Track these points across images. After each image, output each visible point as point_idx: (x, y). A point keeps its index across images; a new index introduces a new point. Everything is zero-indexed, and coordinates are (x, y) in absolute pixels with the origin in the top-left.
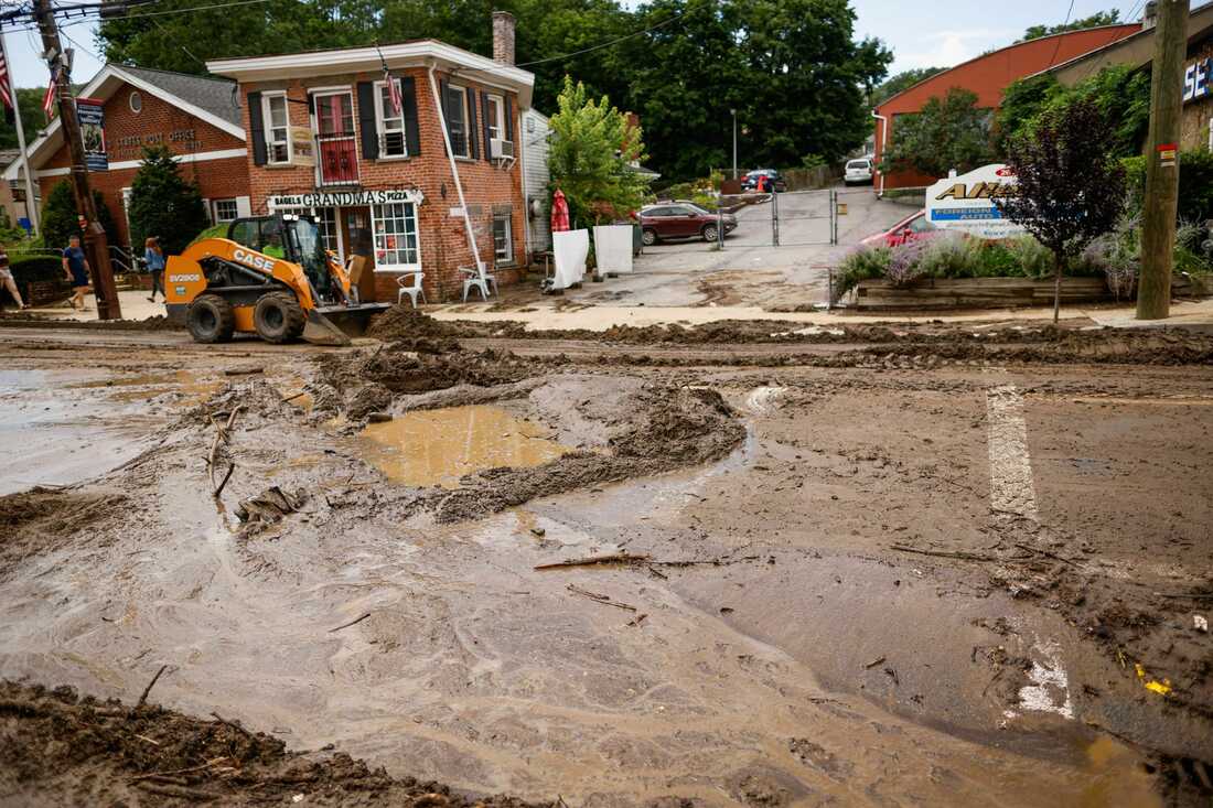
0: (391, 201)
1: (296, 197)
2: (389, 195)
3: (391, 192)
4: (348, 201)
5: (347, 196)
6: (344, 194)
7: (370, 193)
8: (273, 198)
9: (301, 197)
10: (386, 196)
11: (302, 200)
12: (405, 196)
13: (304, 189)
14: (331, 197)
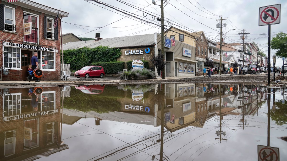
0: (49, 51)
1: (16, 44)
2: (48, 49)
3: (49, 48)
4: (35, 48)
5: (35, 47)
6: (34, 46)
7: (43, 47)
8: (6, 43)
9: (18, 44)
10: (47, 49)
11: (18, 45)
12: (53, 50)
13: (19, 42)
14: (30, 46)
